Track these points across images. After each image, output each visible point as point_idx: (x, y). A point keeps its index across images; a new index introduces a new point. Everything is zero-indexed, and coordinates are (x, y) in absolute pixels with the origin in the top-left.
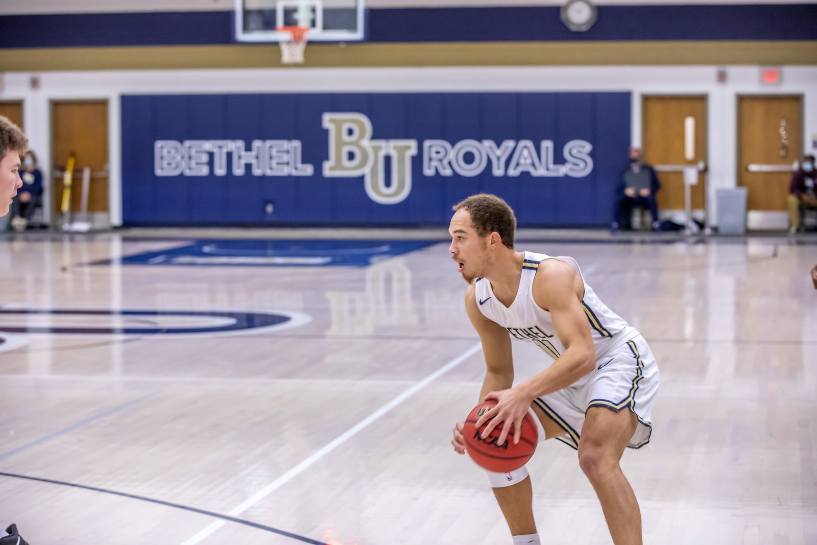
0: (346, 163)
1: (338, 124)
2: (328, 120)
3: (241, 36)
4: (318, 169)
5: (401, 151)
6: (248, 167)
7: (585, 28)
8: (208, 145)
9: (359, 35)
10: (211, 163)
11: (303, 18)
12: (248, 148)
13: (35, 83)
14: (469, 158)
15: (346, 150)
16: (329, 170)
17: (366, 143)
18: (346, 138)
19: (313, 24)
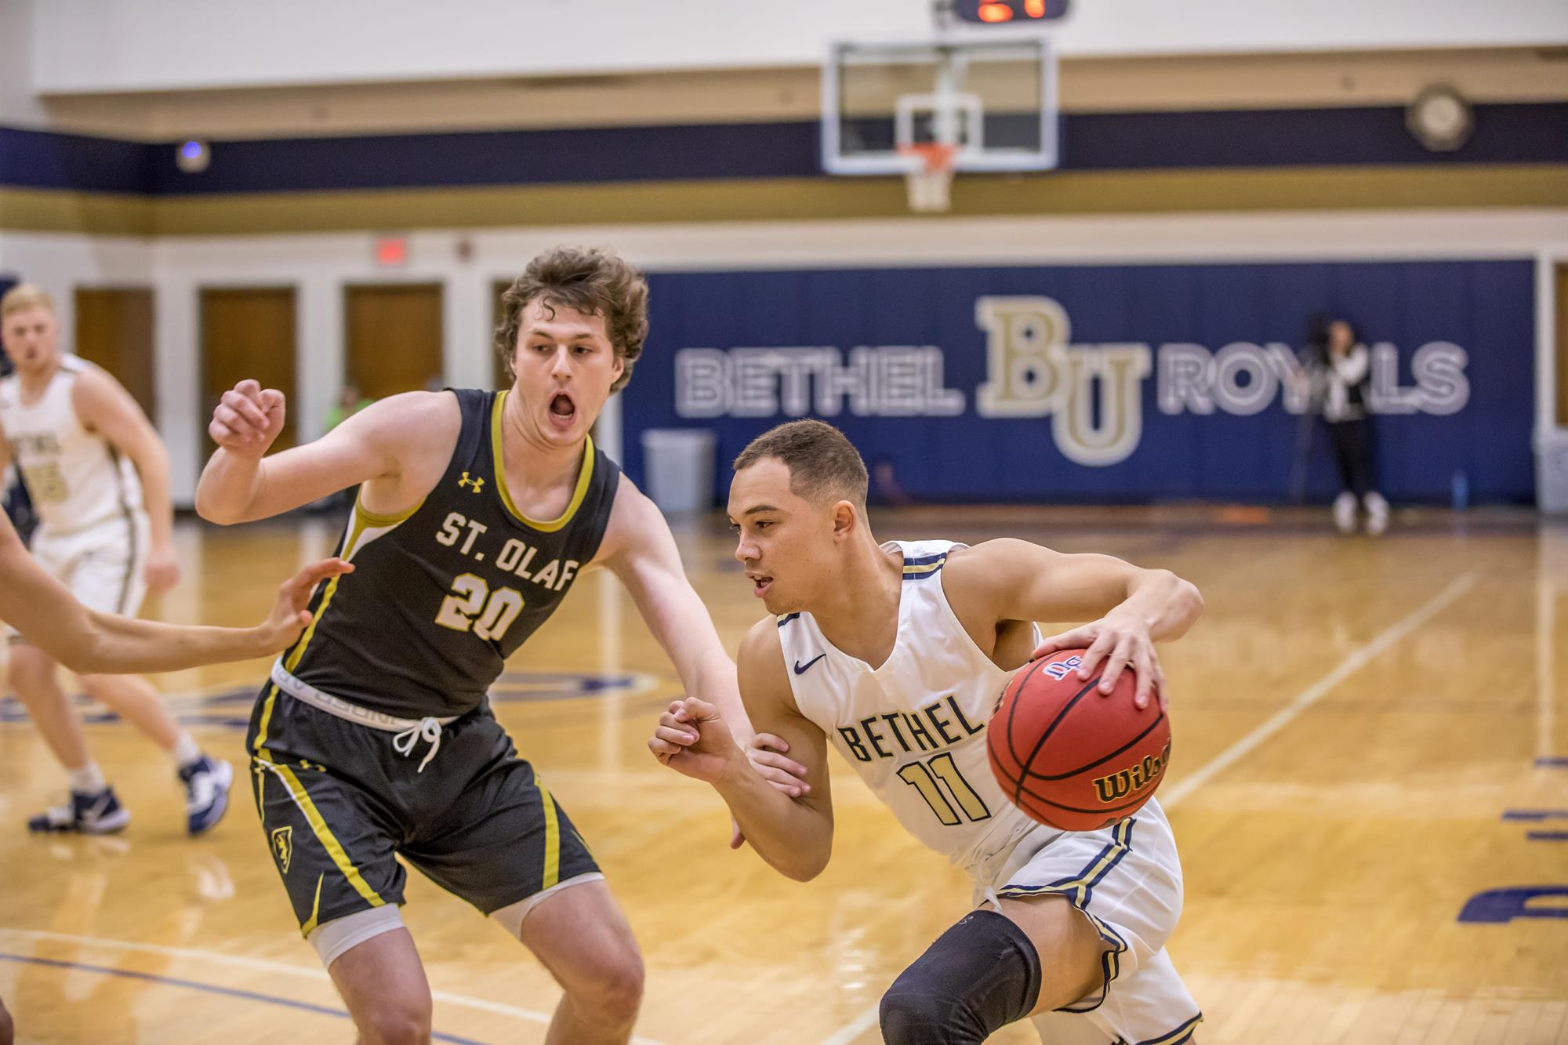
0: (1020, 387)
1: (1007, 319)
2: (990, 313)
3: (837, 162)
4: (971, 401)
5: (1121, 367)
6: (846, 398)
7: (1453, 146)
8: (773, 359)
9: (1044, 158)
10: (778, 392)
11: (945, 129)
12: (846, 363)
13: (465, 252)
14: (1243, 379)
15: (1019, 367)
16: (992, 402)
17: (1059, 353)
18: (1020, 343)
19: (963, 139)
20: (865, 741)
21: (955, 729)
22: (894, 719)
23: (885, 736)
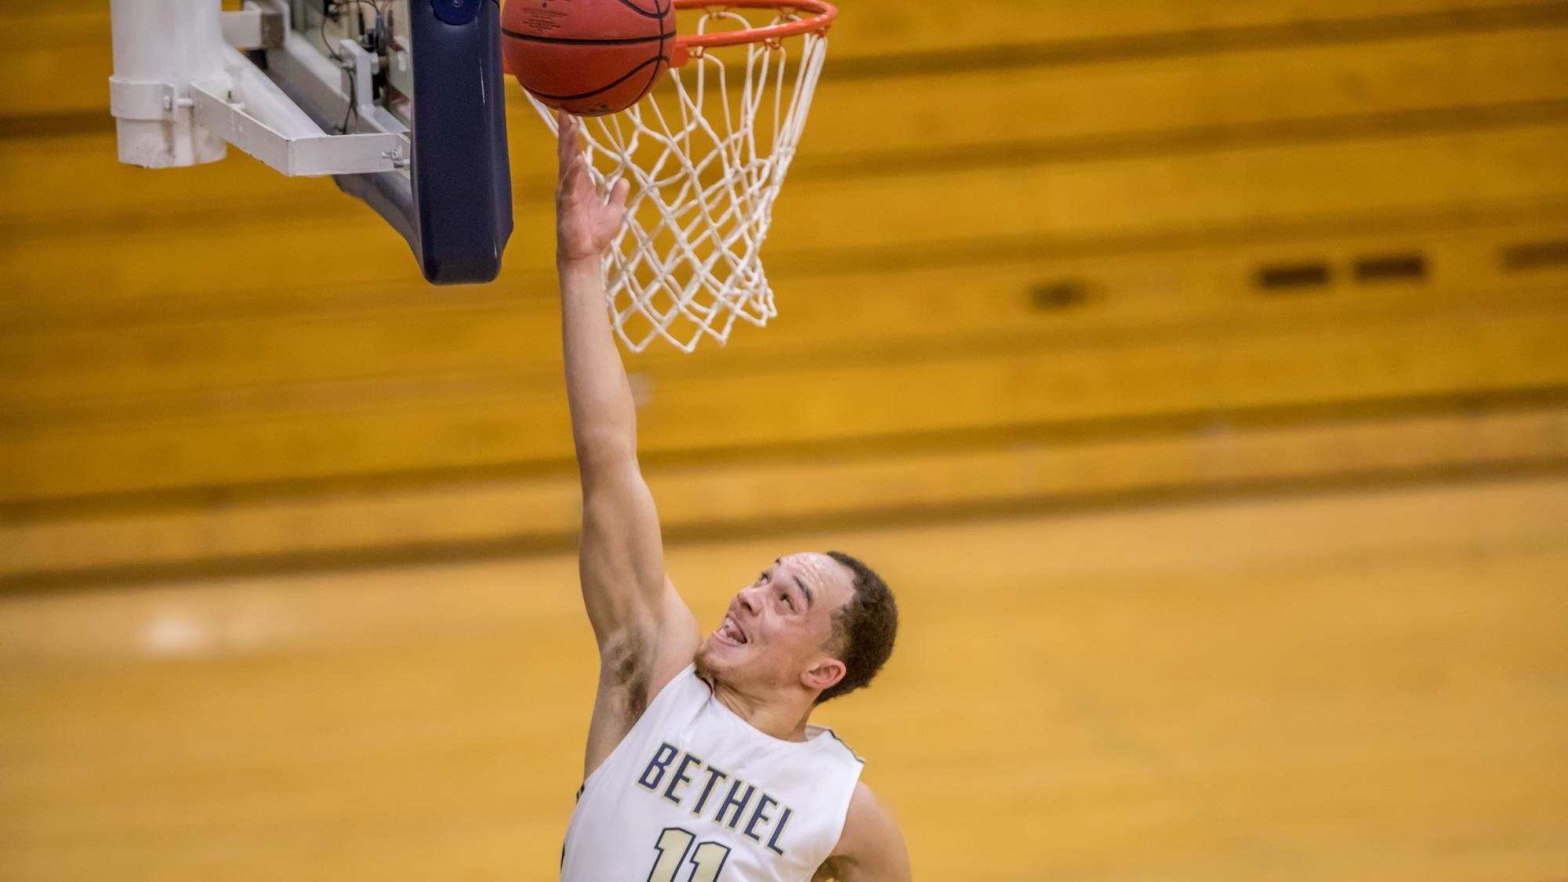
20: (671, 771)
21: (764, 830)
22: (719, 778)
23: (692, 783)
